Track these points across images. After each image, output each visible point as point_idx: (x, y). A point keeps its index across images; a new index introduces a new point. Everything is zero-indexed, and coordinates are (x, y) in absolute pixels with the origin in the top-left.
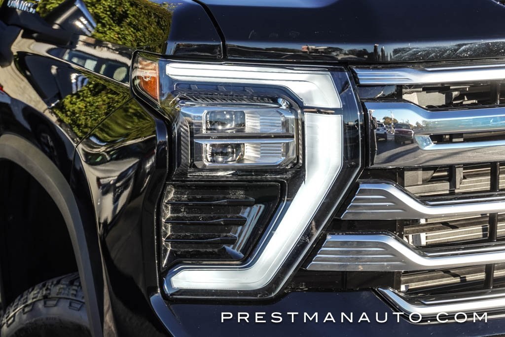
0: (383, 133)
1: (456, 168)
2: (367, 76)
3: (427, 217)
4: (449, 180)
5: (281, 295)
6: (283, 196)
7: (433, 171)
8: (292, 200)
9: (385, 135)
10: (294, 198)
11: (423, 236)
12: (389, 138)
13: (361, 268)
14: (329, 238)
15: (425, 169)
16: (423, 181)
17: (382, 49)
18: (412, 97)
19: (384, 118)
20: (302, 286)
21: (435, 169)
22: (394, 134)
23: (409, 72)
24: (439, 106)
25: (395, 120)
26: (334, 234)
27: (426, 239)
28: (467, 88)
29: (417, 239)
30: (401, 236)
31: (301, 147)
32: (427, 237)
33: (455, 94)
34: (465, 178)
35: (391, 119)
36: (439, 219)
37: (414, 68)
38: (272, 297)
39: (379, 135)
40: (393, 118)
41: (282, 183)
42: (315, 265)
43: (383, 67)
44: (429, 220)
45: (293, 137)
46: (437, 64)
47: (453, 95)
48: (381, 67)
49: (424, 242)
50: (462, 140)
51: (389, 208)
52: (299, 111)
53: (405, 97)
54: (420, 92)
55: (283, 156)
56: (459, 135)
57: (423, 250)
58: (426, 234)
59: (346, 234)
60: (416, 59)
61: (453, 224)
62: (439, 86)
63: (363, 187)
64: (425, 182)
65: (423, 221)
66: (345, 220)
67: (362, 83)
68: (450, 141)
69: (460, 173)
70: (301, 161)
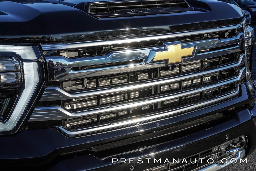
0: (56, 68)
1: (84, 80)
2: (45, 47)
3: (76, 98)
4: (82, 84)
5: (19, 132)
6: (17, 94)
7: (76, 81)
8: (21, 96)
9: (57, 69)
10: (21, 94)
11: (75, 105)
12: (59, 70)
13: (54, 119)
14: (36, 109)
15: (72, 80)
16: (72, 85)
17: (51, 37)
18: (65, 54)
19: (56, 63)
20: (27, 128)
21: (77, 80)
22: (61, 68)
23: (61, 45)
24: (74, 57)
25: (61, 63)
26: (38, 107)
27: (76, 107)
28: (85, 49)
29: (73, 107)
30: (64, 106)
31: (22, 75)
32: (76, 106)
33: (82, 52)
34: (88, 83)
35: (59, 63)
36: (80, 99)
37: (63, 43)
38: (15, 133)
39: (55, 69)
40: (60, 62)
41: (16, 89)
42: (31, 120)
43: (51, 43)
44: (77, 99)
45: (19, 71)
46: (72, 41)
47: (81, 53)
48: (50, 43)
49: (75, 108)
50: (86, 69)
51: (58, 96)
52: (21, 61)
53: (61, 54)
54: (67, 52)
55: (16, 79)
56: (84, 67)
57: (73, 111)
58: (76, 105)
59: (42, 107)
60: (64, 39)
61: (85, 100)
62: (74, 49)
63: (47, 89)
64: (73, 85)
65: (74, 100)
66: (41, 102)
67: (43, 49)
68: (81, 70)
69: (86, 81)
70: (23, 80)
